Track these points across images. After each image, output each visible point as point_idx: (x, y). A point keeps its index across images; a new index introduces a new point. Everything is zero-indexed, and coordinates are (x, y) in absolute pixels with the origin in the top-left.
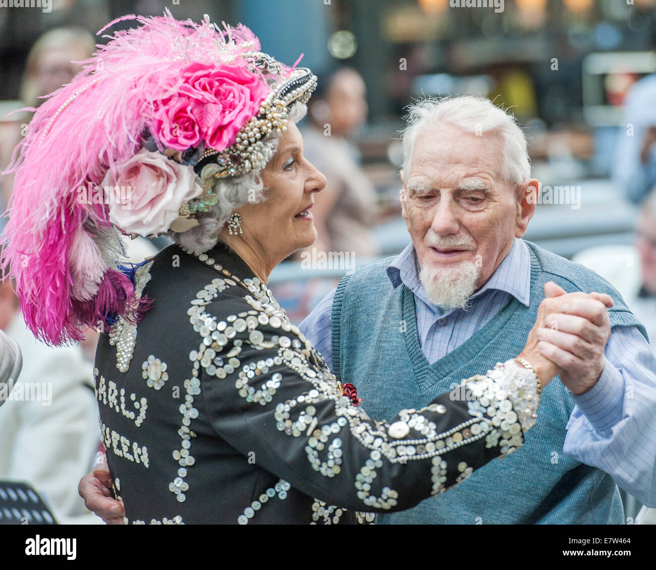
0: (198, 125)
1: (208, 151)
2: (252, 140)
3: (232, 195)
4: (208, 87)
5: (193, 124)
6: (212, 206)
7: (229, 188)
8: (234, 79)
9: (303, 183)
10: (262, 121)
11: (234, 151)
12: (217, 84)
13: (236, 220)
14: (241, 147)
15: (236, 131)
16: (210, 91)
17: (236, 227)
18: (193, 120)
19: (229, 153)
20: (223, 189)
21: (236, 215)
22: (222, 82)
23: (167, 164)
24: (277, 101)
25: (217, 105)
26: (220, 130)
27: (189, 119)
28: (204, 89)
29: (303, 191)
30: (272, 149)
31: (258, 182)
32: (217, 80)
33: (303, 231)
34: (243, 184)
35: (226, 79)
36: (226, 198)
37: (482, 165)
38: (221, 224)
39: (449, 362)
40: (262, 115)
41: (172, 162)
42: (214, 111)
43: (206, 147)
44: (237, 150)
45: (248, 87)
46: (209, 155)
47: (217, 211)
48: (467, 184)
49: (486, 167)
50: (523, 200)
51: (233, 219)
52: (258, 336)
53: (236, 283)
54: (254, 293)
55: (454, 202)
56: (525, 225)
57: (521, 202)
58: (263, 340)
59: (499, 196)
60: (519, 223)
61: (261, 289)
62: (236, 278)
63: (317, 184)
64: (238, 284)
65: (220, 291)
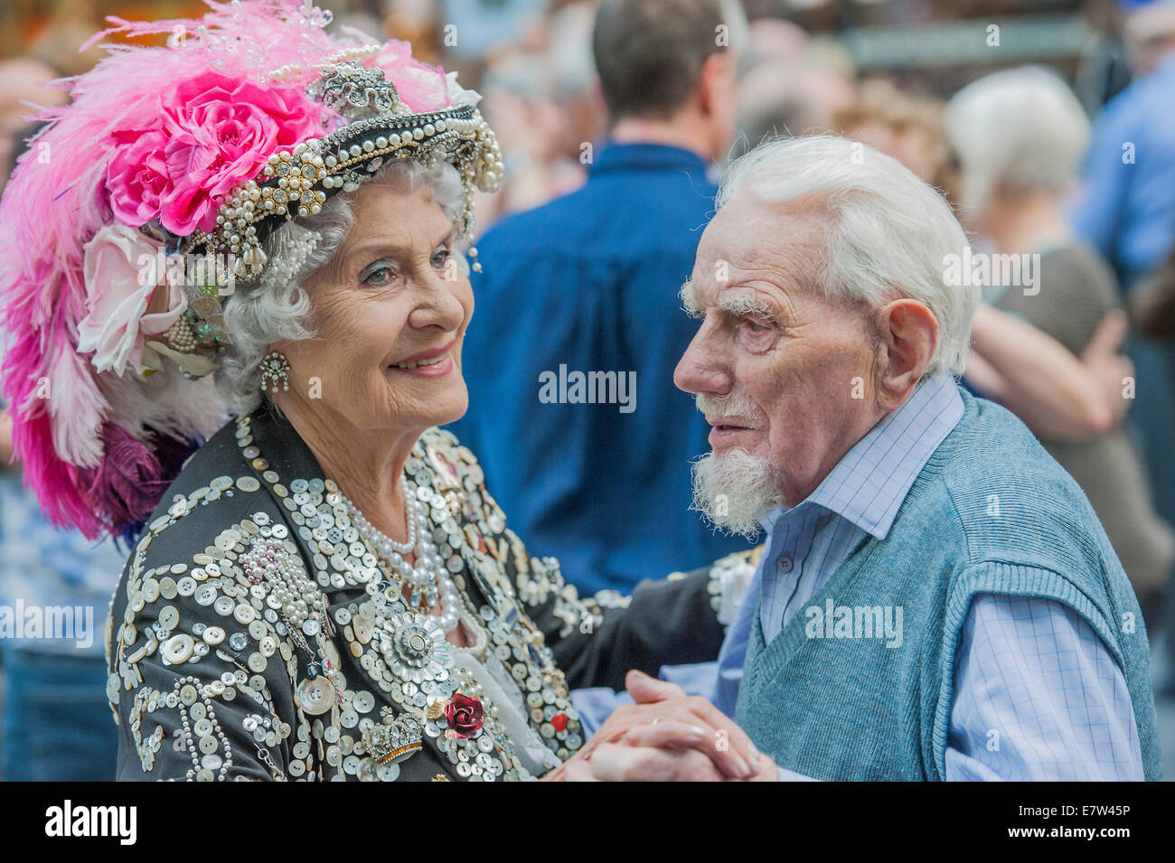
2: (241, 222)
4: (210, 117)
5: (165, 181)
8: (267, 109)
9: (405, 312)
10: (266, 189)
11: (222, 238)
13: (275, 364)
17: (275, 377)
21: (275, 355)
22: (247, 112)
24: (304, 156)
25: (209, 152)
28: (203, 120)
29: (407, 324)
32: (238, 108)
33: (414, 396)
37: (762, 266)
38: (247, 370)
48: (728, 300)
49: (769, 269)
50: (896, 338)
51: (269, 364)
52: (169, 615)
53: (262, 485)
54: (299, 507)
55: (722, 333)
56: (898, 386)
57: (892, 342)
58: (178, 626)
59: (805, 327)
60: (885, 381)
61: (324, 501)
62: (271, 477)
63: (435, 317)
64: (266, 488)
65: (204, 503)
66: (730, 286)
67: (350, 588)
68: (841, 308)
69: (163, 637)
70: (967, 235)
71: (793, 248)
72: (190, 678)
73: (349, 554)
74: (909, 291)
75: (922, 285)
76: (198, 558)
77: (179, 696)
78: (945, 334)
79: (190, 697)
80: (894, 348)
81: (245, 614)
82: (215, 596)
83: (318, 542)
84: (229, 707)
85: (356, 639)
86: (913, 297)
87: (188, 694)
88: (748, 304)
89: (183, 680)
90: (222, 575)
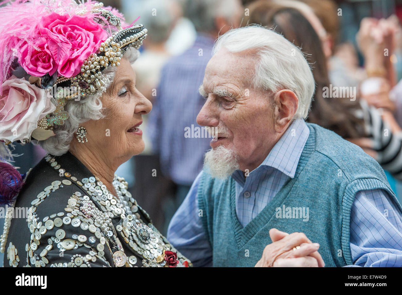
0: (53, 59)
1: (61, 79)
2: (94, 70)
3: (78, 112)
4: (62, 31)
5: (49, 57)
6: (65, 121)
7: (76, 107)
8: (83, 27)
9: (134, 106)
10: (101, 57)
11: (81, 79)
12: (69, 29)
13: (82, 131)
14: (86, 76)
15: (81, 64)
16: (64, 34)
17: (82, 137)
18: (49, 55)
19: (77, 81)
20: (72, 108)
21: (82, 128)
22: (73, 29)
23: (29, 87)
24: (113, 43)
25: (68, 45)
26: (69, 62)
27: (46, 54)
28: (60, 32)
29: (133, 112)
30: (110, 79)
31: (98, 104)
32: (70, 27)
33: (134, 142)
34: (87, 104)
35: (77, 26)
36: (74, 114)
37: (230, 77)
38: (71, 134)
39: (253, 226)
40: (102, 52)
41: (33, 86)
42: (66, 48)
43: (59, 76)
44: (83, 78)
45: (92, 33)
46: (61, 81)
47: (68, 125)
48: (217, 91)
49: (232, 78)
50: (282, 105)
51: (80, 131)
52: (61, 233)
53: (72, 182)
54: (88, 189)
55: (215, 103)
56: (282, 123)
57: (280, 106)
58: (65, 237)
59: (246, 100)
60: (277, 121)
61: (97, 185)
62: (74, 179)
63: (145, 108)
64: (73, 183)
65: (53, 191)
66: (218, 85)
67: (116, 217)
68: (261, 93)
69: (58, 242)
70: (309, 64)
71: (242, 70)
72: (77, 255)
73: (111, 204)
74: (287, 86)
75: (292, 84)
76: (66, 210)
77: (74, 262)
78: (301, 103)
79: (79, 262)
80: (281, 108)
81: (93, 229)
82: (80, 223)
83: (99, 201)
84: (95, 264)
85: (125, 236)
86: (289, 89)
87: (78, 261)
88: (225, 93)
89: (74, 256)
90: (78, 215)
